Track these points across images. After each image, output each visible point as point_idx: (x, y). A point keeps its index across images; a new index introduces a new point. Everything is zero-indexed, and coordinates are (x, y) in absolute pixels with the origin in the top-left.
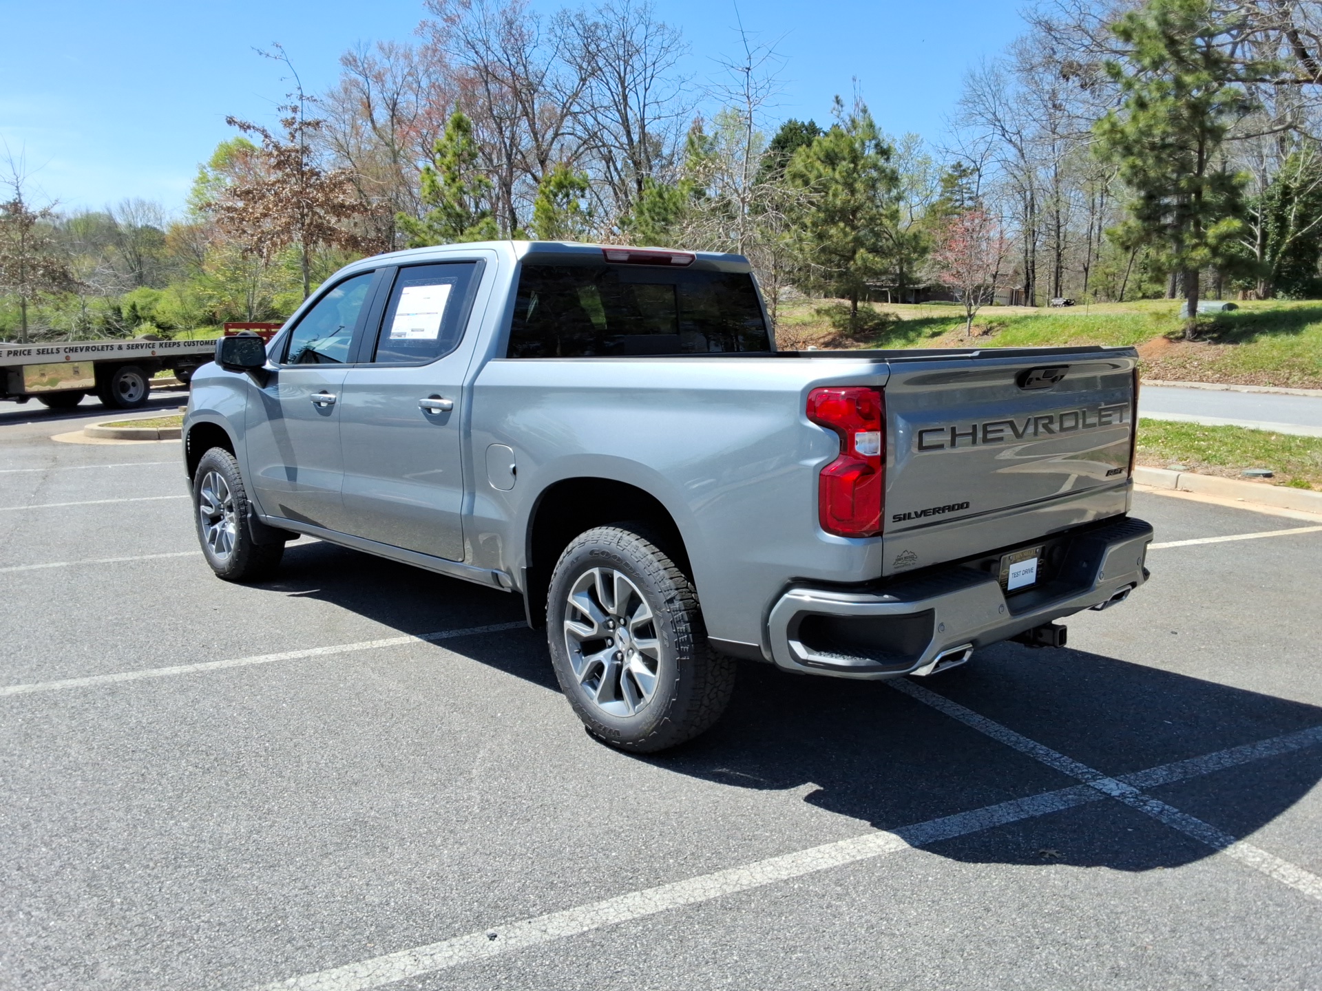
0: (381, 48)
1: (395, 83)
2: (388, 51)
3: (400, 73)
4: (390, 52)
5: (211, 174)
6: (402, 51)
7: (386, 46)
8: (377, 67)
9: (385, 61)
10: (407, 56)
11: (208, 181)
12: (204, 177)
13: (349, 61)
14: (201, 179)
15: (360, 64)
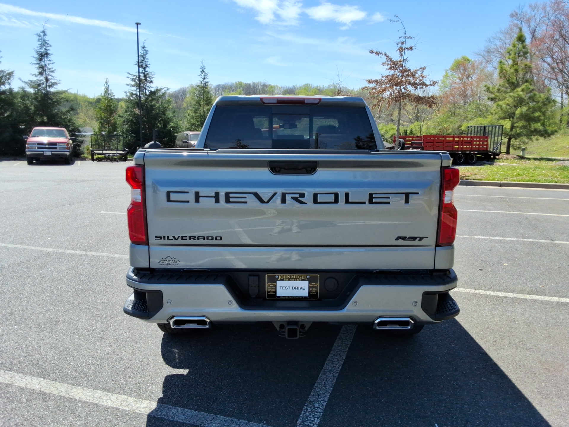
0: (531, 6)
1: (535, 22)
2: (533, 8)
3: (538, 17)
4: (535, 7)
5: (450, 73)
6: (541, 6)
7: (533, 5)
8: (527, 16)
9: (533, 12)
10: (544, 8)
11: (448, 76)
12: (446, 75)
13: (514, 15)
14: (445, 75)
15: (519, 16)
